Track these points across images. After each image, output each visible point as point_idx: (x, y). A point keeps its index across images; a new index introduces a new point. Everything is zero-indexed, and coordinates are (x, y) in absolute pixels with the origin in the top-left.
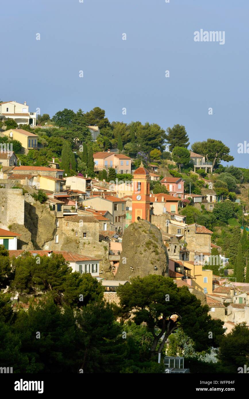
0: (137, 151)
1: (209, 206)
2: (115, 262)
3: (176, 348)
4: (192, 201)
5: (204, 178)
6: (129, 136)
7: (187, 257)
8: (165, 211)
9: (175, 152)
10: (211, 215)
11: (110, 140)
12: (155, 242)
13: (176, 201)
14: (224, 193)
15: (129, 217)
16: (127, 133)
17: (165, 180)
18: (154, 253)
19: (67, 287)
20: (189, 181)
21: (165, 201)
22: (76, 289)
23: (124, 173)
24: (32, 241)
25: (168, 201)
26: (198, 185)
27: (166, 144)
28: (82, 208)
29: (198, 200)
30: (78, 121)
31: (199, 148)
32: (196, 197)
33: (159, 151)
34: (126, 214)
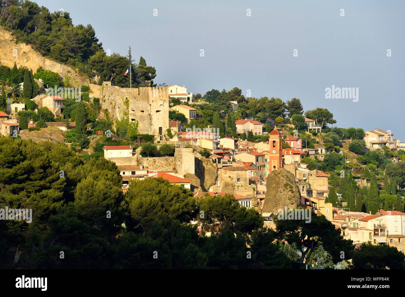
0: (266, 118)
1: (321, 156)
2: (261, 199)
3: (312, 261)
4: (308, 153)
5: (315, 136)
6: (260, 107)
7: (312, 194)
8: (293, 161)
9: (294, 118)
10: (322, 163)
11: (246, 111)
12: (291, 184)
13: (299, 154)
14: (331, 147)
15: (267, 166)
16: (258, 105)
17: (288, 139)
18: (290, 192)
19: (238, 218)
20: (305, 139)
21: (293, 153)
22: (244, 219)
23: (258, 134)
24: (201, 186)
25: (294, 154)
26: (311, 141)
27: (286, 113)
28: (234, 160)
29: (312, 152)
30: (222, 98)
31: (310, 115)
32: (310, 151)
33: (282, 118)
34: (265, 164)
